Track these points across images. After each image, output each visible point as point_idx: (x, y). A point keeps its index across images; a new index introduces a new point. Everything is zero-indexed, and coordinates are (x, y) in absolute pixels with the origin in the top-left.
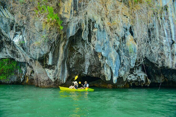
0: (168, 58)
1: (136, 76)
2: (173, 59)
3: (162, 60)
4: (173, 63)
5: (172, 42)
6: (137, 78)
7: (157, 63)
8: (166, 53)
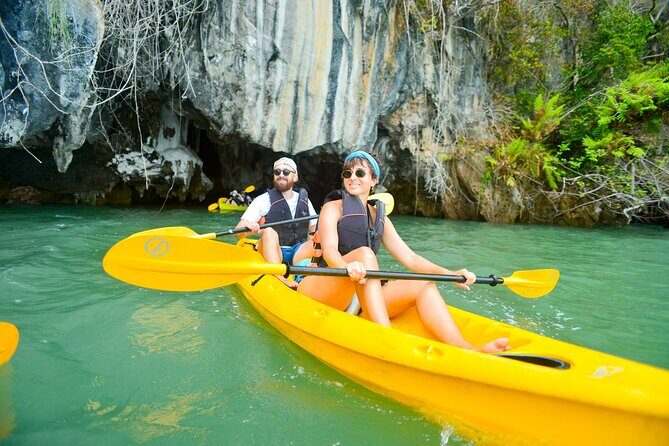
0: (255, 105)
1: (155, 161)
2: (266, 113)
3: (233, 111)
4: (264, 125)
5: (271, 50)
6: (159, 169)
7: (216, 118)
8: (248, 87)
